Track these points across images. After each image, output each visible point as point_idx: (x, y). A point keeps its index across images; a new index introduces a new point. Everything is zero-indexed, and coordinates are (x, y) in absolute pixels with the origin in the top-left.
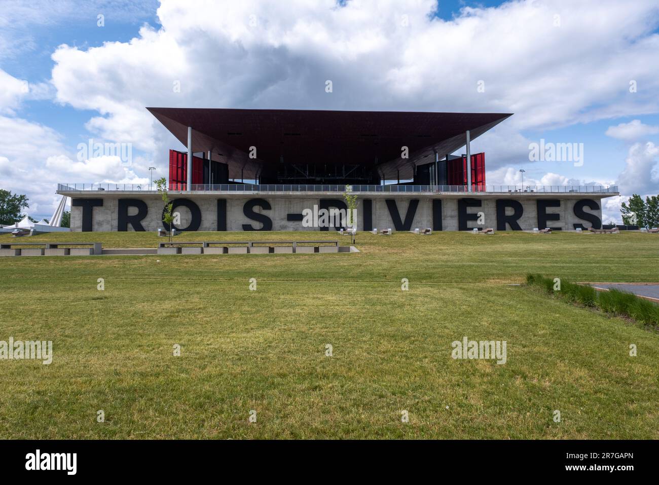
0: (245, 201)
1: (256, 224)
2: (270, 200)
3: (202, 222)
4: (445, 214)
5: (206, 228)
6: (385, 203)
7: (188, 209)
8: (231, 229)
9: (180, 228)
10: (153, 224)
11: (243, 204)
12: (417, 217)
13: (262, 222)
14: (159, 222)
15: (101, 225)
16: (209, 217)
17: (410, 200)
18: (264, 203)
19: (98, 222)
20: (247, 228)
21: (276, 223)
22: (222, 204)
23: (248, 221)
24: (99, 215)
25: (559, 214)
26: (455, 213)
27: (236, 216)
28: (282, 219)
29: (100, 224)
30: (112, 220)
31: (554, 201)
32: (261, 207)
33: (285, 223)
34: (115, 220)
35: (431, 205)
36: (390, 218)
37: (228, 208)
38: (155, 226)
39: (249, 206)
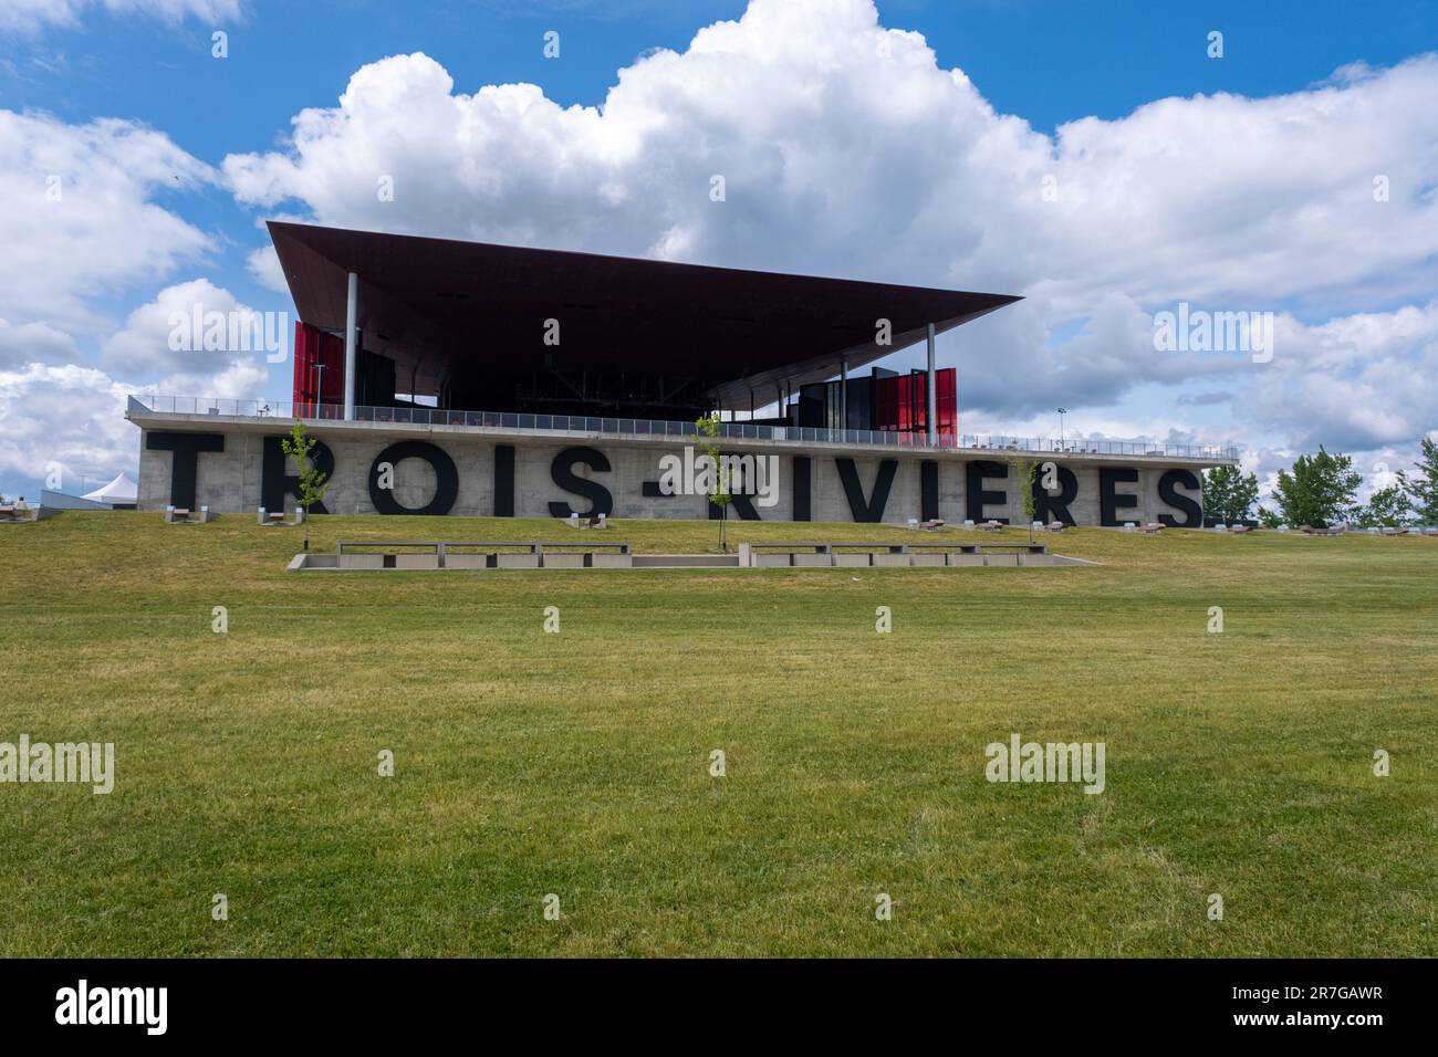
0: (554, 452)
1: (579, 503)
2: (607, 450)
3: (459, 494)
4: (944, 490)
5: (468, 507)
6: (834, 464)
7: (429, 466)
8: (524, 511)
9: (409, 507)
10: (346, 496)
11: (550, 459)
12: (892, 496)
13: (589, 498)
14: (360, 491)
15: (218, 495)
16: (476, 485)
17: (880, 461)
18: (596, 457)
19: (211, 488)
20: (559, 510)
21: (620, 501)
22: (505, 456)
23: (560, 495)
24: (211, 472)
25: (1135, 496)
26: (961, 489)
27: (534, 485)
28: (633, 493)
29: (215, 493)
30: (245, 484)
31: (1128, 472)
32: (589, 466)
33: (637, 500)
34: (252, 484)
35: (918, 471)
36: (843, 496)
37: (518, 466)
38: (351, 499)
39: (564, 462)
